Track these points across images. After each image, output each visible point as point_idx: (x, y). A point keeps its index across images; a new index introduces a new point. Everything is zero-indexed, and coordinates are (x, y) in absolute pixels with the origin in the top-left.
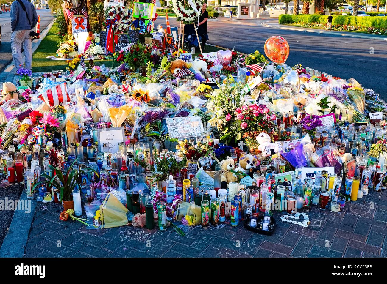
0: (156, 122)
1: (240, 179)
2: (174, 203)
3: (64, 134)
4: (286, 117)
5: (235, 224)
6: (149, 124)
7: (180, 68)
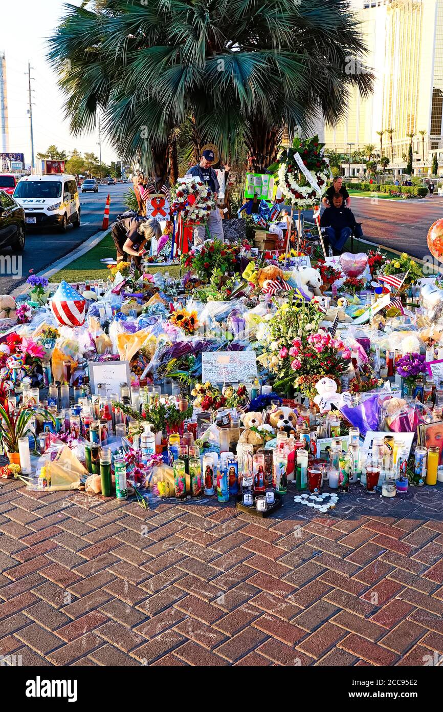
0: (187, 358)
1: (266, 441)
2: (149, 464)
3: (46, 368)
4: (391, 357)
5: (222, 499)
6: (175, 359)
7: (272, 279)
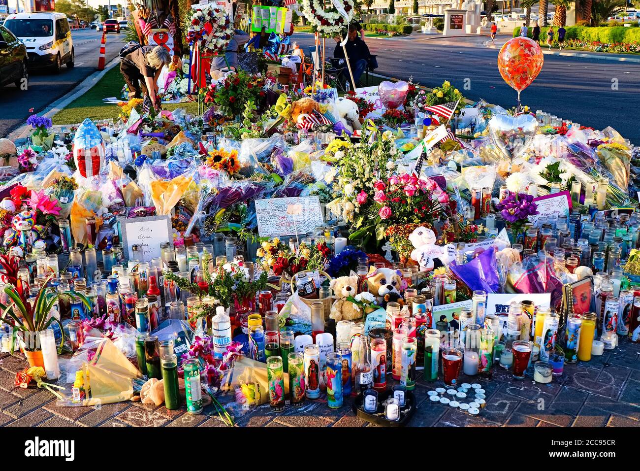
0: (237, 206)
1: (367, 314)
2: (226, 359)
3: (64, 228)
4: (478, 198)
5: (334, 404)
6: (224, 210)
7: (308, 113)
